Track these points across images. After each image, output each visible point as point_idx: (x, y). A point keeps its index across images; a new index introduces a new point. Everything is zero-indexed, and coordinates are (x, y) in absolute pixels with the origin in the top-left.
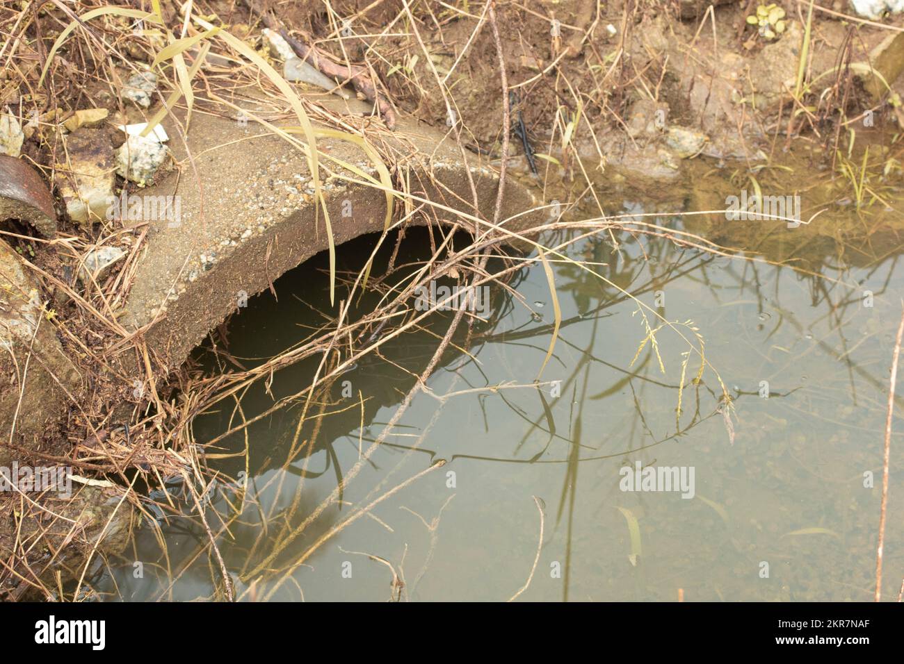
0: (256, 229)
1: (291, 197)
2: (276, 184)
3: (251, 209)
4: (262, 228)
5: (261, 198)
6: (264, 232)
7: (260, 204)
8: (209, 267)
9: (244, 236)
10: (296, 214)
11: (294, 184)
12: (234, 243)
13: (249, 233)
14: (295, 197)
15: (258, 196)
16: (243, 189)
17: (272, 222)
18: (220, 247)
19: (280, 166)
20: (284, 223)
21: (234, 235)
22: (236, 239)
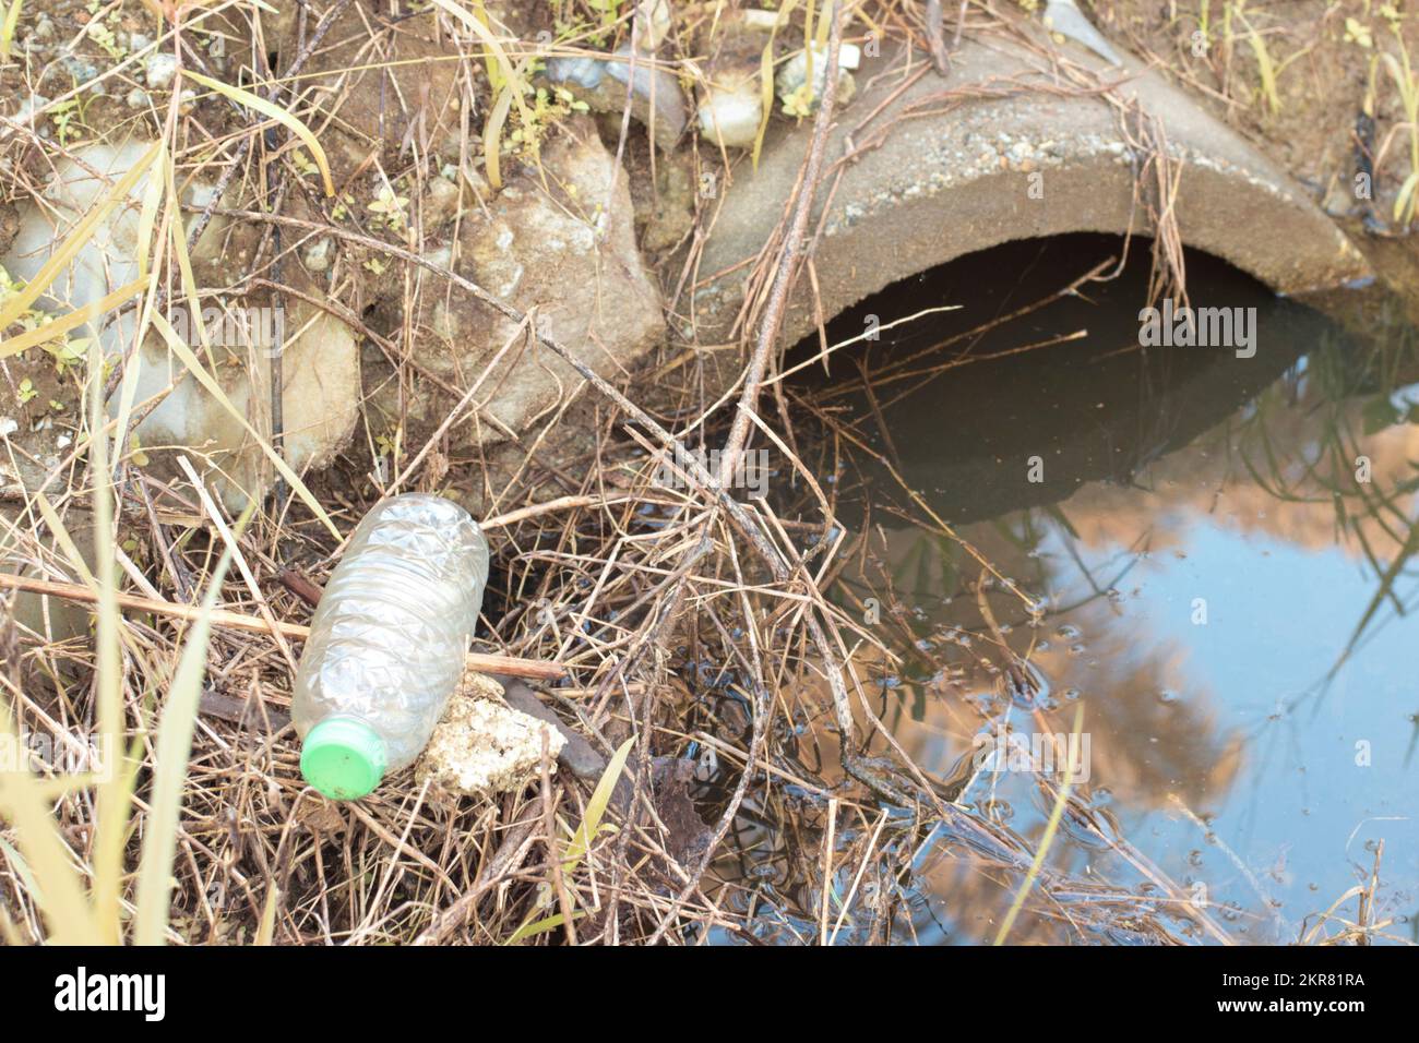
0: (926, 187)
1: (986, 157)
2: (972, 139)
3: (930, 162)
4: (933, 188)
5: (947, 152)
6: (937, 193)
7: (942, 159)
8: (853, 221)
9: (908, 192)
10: (983, 179)
11: (994, 144)
12: (893, 199)
13: (916, 190)
14: (991, 159)
15: (943, 149)
16: (928, 139)
17: (949, 182)
18: (875, 200)
19: (987, 120)
20: (967, 187)
21: (897, 189)
22: (899, 195)
